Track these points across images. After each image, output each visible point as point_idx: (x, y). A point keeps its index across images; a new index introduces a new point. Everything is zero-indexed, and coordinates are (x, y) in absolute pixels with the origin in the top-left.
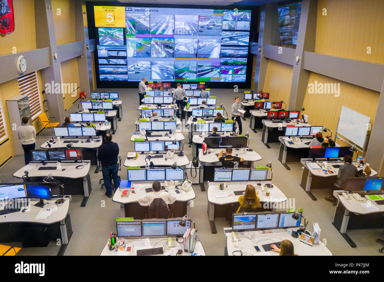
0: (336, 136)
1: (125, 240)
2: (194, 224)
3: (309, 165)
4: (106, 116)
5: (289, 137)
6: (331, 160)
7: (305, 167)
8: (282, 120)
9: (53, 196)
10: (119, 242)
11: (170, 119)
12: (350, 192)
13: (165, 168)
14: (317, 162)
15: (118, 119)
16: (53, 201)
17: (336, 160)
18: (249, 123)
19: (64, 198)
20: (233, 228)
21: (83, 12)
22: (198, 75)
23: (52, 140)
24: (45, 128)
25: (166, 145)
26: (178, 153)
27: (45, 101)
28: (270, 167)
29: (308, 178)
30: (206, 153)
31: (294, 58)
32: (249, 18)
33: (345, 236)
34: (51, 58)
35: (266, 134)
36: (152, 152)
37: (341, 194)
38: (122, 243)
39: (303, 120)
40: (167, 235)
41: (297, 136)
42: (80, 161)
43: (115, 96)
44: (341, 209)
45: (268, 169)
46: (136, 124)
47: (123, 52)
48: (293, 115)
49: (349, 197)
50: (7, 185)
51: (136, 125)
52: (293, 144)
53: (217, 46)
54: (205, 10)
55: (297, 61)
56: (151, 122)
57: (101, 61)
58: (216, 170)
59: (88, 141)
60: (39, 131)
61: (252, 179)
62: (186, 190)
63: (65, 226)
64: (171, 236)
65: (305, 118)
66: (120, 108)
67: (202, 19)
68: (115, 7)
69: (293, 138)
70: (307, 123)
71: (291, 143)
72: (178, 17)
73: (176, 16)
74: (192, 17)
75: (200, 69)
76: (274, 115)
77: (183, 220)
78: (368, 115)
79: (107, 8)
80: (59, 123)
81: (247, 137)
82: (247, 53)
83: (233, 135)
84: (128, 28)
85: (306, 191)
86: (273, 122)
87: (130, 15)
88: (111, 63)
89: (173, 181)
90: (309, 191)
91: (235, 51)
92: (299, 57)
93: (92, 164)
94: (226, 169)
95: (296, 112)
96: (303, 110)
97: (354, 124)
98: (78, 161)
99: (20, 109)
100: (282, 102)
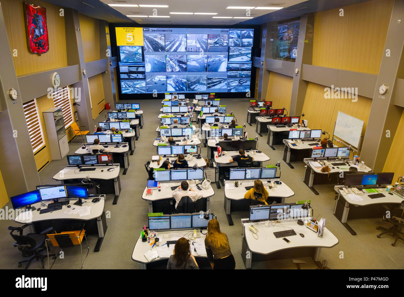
0: (333, 138)
1: (155, 232)
2: (216, 217)
3: (312, 164)
4: (131, 124)
5: (292, 139)
6: (330, 159)
7: (308, 166)
8: (285, 125)
9: (90, 195)
10: (151, 234)
11: (186, 125)
12: (349, 187)
13: (187, 169)
14: (318, 161)
15: (140, 127)
16: (90, 200)
17: (335, 159)
18: (255, 128)
19: (100, 197)
20: (250, 219)
21: (107, 33)
22: (208, 87)
23: (84, 147)
24: (76, 136)
25: (185, 149)
26: (196, 156)
27: (75, 112)
28: (279, 166)
29: (311, 175)
30: (221, 155)
31: (294, 70)
32: (252, 35)
33: (346, 225)
34: (80, 74)
35: (271, 138)
36: (173, 155)
37: (342, 189)
38: (154, 235)
39: (303, 125)
40: (192, 227)
41: (299, 138)
42: (111, 164)
43: (137, 106)
44: (342, 201)
45: (277, 168)
46: (157, 130)
47: (142, 68)
48: (294, 120)
49: (349, 191)
50: (49, 187)
51: (158, 132)
52: (296, 145)
53: (224, 61)
54: (213, 29)
55: (296, 72)
56: (171, 129)
57: (122, 76)
58: (231, 170)
59: (117, 147)
60: (71, 139)
61: (262, 177)
62: (206, 188)
63: (101, 222)
64: (196, 228)
65: (305, 123)
66: (141, 117)
67: (211, 37)
68: (134, 28)
69: (295, 140)
70: (307, 127)
71: (294, 145)
72: (189, 36)
73: (188, 35)
74: (202, 36)
75: (210, 82)
76: (277, 121)
77: (207, 214)
78: (361, 119)
79: (127, 29)
80: (89, 131)
81: (256, 140)
82: (251, 67)
83: (242, 139)
84: (146, 47)
85: (309, 187)
86: (277, 127)
87: (147, 35)
88: (131, 77)
89: (194, 181)
90: (312, 186)
91: (240, 65)
92: (298, 69)
93: (121, 167)
94: (240, 169)
95: (297, 117)
96: (303, 115)
97: (349, 127)
98: (109, 164)
99: (55, 120)
100: (284, 109)
